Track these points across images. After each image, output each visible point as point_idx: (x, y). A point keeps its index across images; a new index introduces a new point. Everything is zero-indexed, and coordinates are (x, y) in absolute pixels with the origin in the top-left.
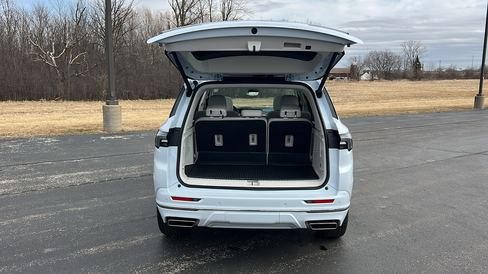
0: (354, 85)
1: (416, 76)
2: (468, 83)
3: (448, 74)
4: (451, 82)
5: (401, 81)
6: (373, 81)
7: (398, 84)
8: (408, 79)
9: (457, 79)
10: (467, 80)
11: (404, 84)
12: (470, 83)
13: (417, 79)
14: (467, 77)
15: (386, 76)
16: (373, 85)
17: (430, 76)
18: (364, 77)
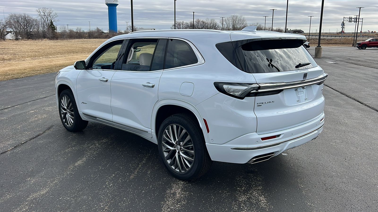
0: (6, 44)
1: (54, 36)
2: (93, 42)
3: (76, 35)
4: (81, 41)
5: (44, 40)
6: (17, 40)
7: (43, 42)
8: (48, 38)
9: (84, 39)
10: (91, 39)
11: (48, 42)
12: (94, 41)
13: (55, 39)
14: (90, 37)
15: (28, 36)
16: (23, 44)
17: (63, 36)
18: (9, 36)
